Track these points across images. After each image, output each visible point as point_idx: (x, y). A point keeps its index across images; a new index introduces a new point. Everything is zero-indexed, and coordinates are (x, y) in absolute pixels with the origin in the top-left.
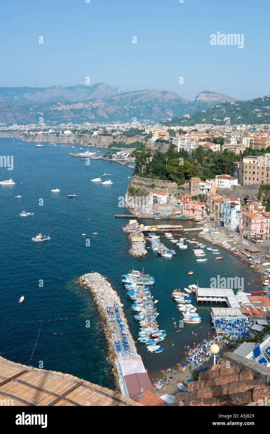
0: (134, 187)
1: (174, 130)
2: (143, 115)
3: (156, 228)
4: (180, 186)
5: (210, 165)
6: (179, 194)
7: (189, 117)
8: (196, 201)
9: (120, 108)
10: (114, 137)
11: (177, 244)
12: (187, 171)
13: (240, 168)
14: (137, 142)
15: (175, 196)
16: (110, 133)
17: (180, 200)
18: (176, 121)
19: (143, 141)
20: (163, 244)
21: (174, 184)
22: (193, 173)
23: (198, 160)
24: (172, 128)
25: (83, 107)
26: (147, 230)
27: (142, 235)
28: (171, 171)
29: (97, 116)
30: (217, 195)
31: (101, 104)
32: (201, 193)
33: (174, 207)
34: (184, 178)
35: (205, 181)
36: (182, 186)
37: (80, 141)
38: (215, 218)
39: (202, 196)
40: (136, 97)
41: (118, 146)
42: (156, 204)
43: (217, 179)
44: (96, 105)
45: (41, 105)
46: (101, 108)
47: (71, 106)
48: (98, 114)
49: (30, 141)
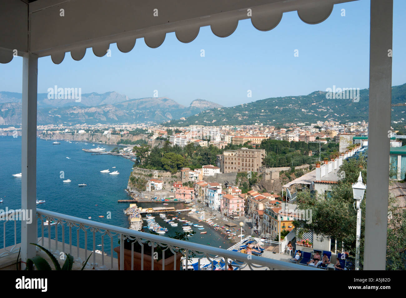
0: (135, 177)
1: (172, 130)
2: (147, 118)
3: (152, 210)
4: (173, 175)
5: (199, 157)
6: (172, 182)
7: (185, 120)
8: (186, 187)
9: (128, 112)
10: (122, 136)
11: (169, 223)
12: (179, 162)
13: (221, 160)
14: (141, 140)
15: (169, 183)
16: (118, 132)
17: (173, 187)
18: (173, 123)
19: (146, 139)
20: (158, 223)
21: (169, 174)
22: (184, 164)
23: (188, 154)
24: (170, 128)
25: (96, 110)
26: (144, 212)
27: (140, 216)
28: (165, 163)
29: (107, 118)
30: (203, 182)
31: (111, 108)
32: (190, 180)
33: (168, 192)
34: (177, 168)
35: (193, 170)
36: (175, 175)
37: (92, 139)
38: (202, 200)
39: (191, 183)
40: (142, 103)
41: (125, 143)
42: (153, 190)
43: (203, 169)
44: (108, 109)
45: (59, 109)
46: (112, 112)
47: (86, 110)
48: (109, 117)
49: (48, 139)
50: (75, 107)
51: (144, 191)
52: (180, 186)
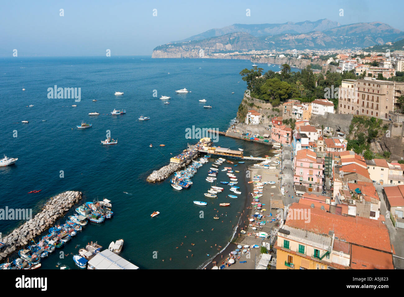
2: (355, 44)
7: (391, 45)
9: (336, 38)
10: (312, 60)
16: (310, 57)
18: (376, 49)
25: (305, 37)
29: (315, 44)
31: (319, 35)
40: (351, 29)
44: (316, 35)
45: (274, 36)
46: (320, 38)
47: (296, 37)
48: (317, 43)
49: (256, 62)
50: (287, 35)
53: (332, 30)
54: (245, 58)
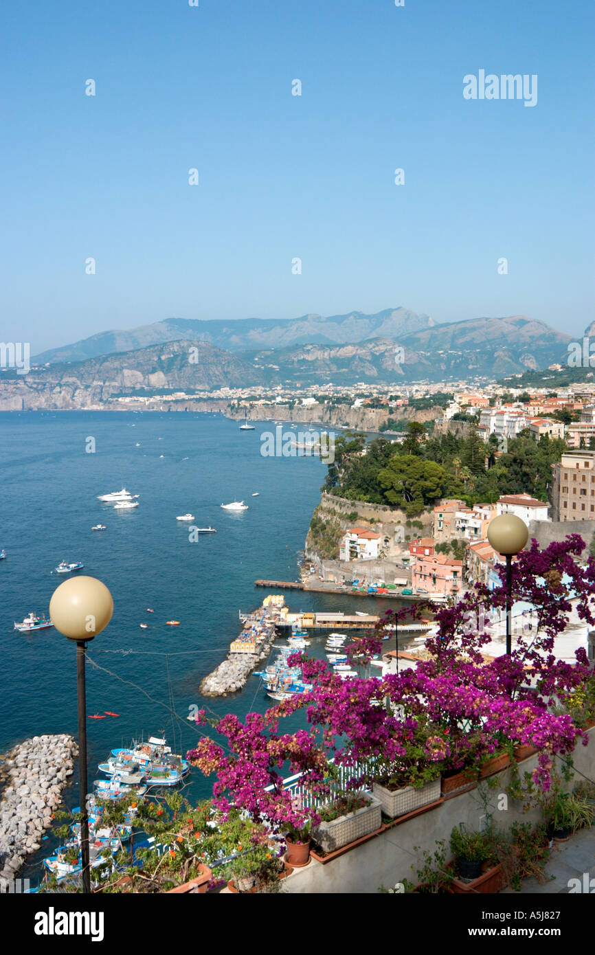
2: (473, 369)
4: (412, 520)
6: (407, 538)
7: (560, 370)
8: (444, 556)
9: (429, 354)
13: (555, 479)
15: (399, 541)
17: (407, 553)
18: (530, 379)
21: (398, 514)
25: (355, 353)
29: (380, 370)
31: (389, 347)
32: (458, 538)
33: (393, 568)
34: (422, 501)
36: (416, 519)
39: (459, 544)
42: (355, 559)
43: (500, 506)
44: (381, 349)
45: (276, 351)
46: (391, 355)
47: (333, 352)
48: (383, 367)
50: (310, 347)
51: (334, 557)
52: (427, 552)
53: (419, 335)
54: (205, 408)
